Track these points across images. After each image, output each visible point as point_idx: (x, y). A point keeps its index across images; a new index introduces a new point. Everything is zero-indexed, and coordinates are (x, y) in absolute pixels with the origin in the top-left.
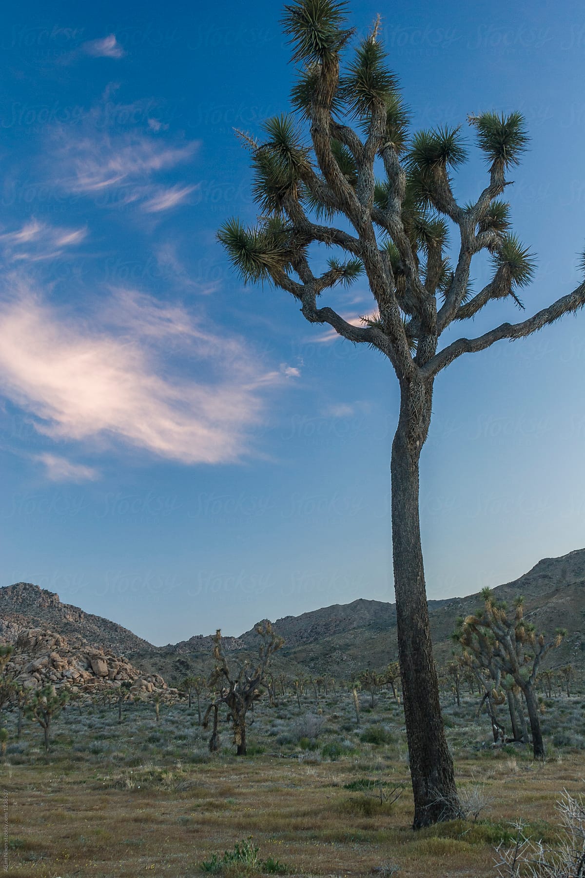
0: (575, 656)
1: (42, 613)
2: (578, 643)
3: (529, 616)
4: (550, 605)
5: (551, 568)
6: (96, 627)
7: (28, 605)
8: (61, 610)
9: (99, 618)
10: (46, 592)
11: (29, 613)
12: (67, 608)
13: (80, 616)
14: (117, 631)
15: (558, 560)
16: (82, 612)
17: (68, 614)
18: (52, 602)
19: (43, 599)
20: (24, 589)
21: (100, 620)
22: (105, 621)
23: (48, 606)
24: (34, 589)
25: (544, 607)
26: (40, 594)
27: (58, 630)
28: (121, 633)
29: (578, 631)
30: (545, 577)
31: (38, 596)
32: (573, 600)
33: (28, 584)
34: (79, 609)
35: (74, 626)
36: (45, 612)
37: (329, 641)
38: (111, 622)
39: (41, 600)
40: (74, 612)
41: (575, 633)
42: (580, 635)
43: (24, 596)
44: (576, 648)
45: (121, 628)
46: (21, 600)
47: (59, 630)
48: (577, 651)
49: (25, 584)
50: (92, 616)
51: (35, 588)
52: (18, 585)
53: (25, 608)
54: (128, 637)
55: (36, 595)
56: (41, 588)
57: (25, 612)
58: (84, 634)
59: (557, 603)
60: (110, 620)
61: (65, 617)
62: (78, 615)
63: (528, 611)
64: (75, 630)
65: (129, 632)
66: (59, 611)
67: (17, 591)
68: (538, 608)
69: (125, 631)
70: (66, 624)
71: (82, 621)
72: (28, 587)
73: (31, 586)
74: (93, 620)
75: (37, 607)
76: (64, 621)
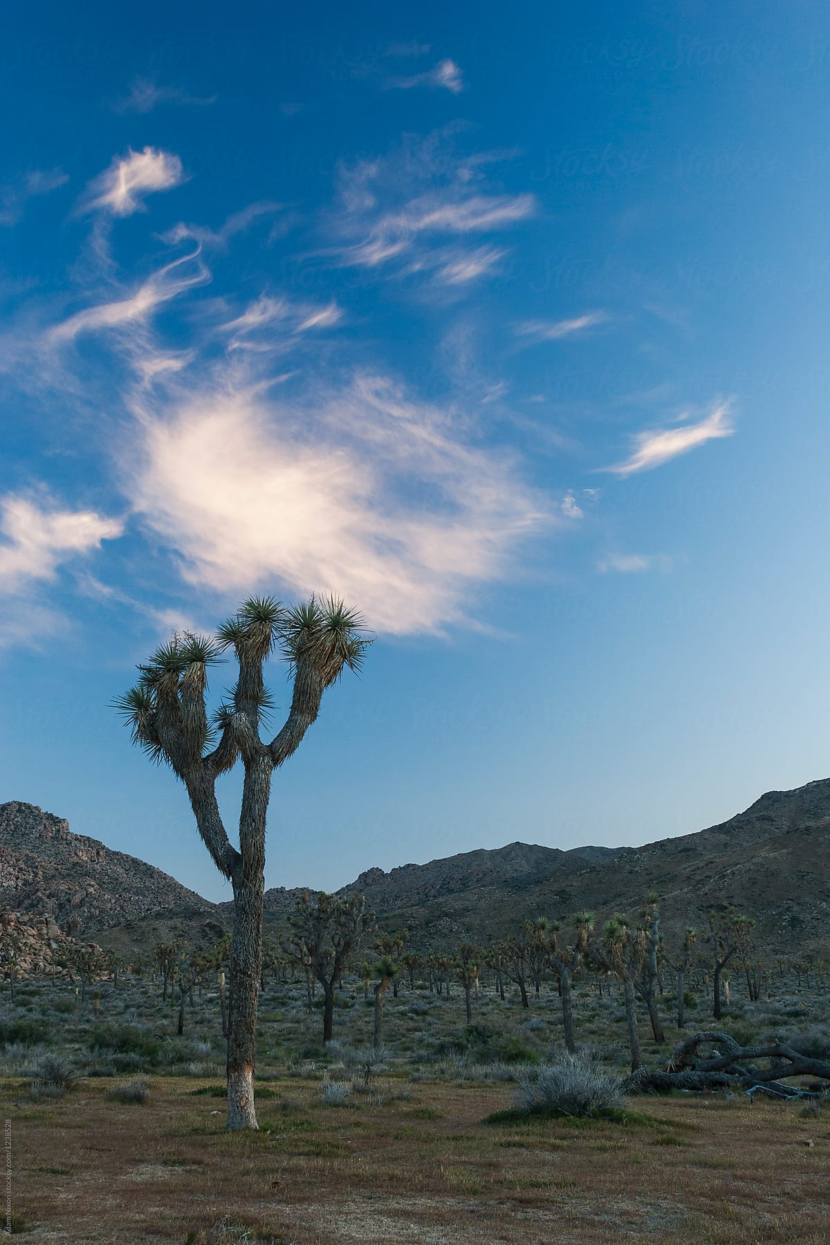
0: (781, 935)
1: (43, 847)
2: (787, 917)
3: (724, 876)
4: (755, 860)
5: (776, 805)
6: (121, 871)
7: (22, 835)
8: (71, 843)
9: (127, 856)
10: (50, 817)
11: (24, 846)
12: (80, 841)
13: (98, 853)
14: (152, 877)
15: (788, 795)
16: (104, 848)
17: (80, 850)
18: (59, 831)
19: (45, 827)
20: (19, 811)
21: (129, 860)
22: (137, 862)
23: (52, 838)
24: (32, 812)
25: (747, 864)
26: (41, 819)
27: (62, 873)
28: (160, 880)
29: (790, 900)
30: (763, 818)
31: (38, 822)
32: (790, 854)
33: (24, 804)
34: (98, 843)
35: (86, 867)
36: (47, 845)
37: (441, 903)
38: (145, 864)
39: (42, 827)
40: (89, 847)
41: (785, 902)
42: (791, 905)
43: (18, 822)
44: (784, 924)
45: (160, 873)
46: (12, 828)
47: (64, 872)
48: (785, 927)
49: (20, 804)
50: (117, 853)
51: (34, 810)
52: (9, 804)
53: (18, 838)
54: (168, 886)
55: (35, 820)
56: (43, 811)
57: (18, 844)
58: (100, 880)
59: (767, 857)
60: (144, 861)
61: (76, 854)
62: (95, 852)
63: (724, 867)
64: (87, 874)
65: (172, 878)
66: (67, 844)
67: (7, 813)
68: (738, 864)
69: (164, 878)
70: (75, 864)
71: (100, 860)
72: (23, 808)
73: (29, 807)
74: (118, 860)
75: (36, 838)
76: (75, 859)
